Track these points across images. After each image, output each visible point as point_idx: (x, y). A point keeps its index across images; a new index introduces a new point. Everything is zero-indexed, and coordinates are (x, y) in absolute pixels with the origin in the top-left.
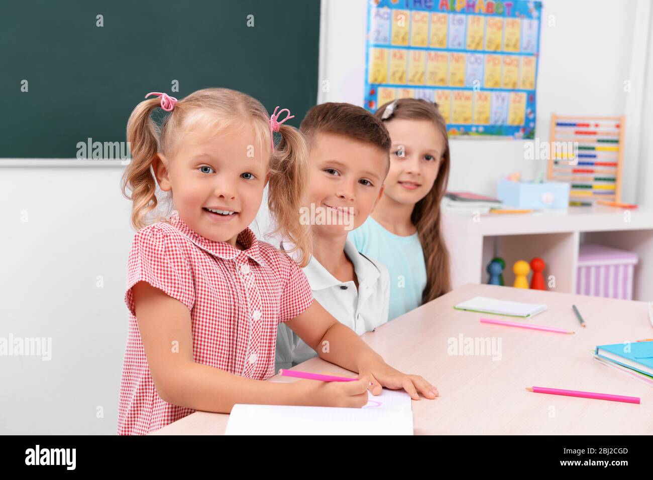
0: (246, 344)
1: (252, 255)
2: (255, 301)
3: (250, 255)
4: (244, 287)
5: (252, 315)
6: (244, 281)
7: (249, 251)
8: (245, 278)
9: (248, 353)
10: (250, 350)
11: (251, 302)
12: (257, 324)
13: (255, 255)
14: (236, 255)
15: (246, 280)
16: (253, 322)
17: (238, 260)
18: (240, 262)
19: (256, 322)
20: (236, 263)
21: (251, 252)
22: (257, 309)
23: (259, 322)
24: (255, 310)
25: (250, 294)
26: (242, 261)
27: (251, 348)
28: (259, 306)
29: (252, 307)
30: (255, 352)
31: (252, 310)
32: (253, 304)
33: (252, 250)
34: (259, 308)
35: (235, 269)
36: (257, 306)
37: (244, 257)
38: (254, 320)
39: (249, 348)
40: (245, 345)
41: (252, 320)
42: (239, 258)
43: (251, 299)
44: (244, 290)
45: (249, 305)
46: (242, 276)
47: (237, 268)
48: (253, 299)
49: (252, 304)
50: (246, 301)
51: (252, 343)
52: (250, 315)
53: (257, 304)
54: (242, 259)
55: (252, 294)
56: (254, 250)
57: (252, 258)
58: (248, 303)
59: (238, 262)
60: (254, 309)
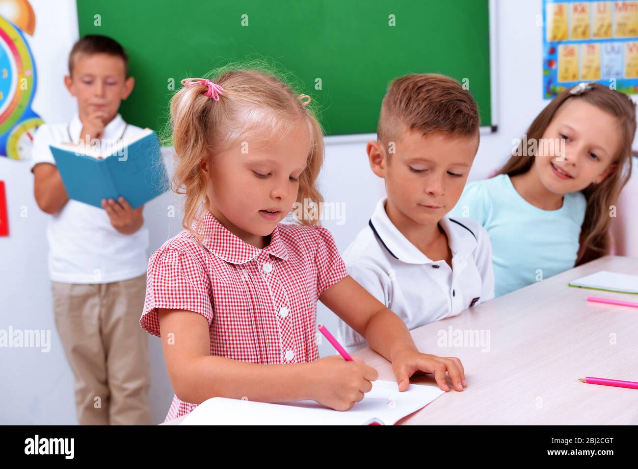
0: (278, 343)
1: (273, 252)
2: (280, 298)
3: (271, 252)
4: (266, 286)
5: (279, 312)
6: (266, 279)
7: (269, 248)
8: (267, 276)
9: (283, 351)
10: (285, 348)
11: (276, 299)
12: (286, 321)
13: (276, 251)
14: (256, 254)
15: (268, 278)
16: (280, 320)
17: (259, 259)
18: (262, 260)
19: (284, 319)
20: (258, 262)
21: (272, 249)
22: (284, 305)
23: (288, 318)
24: (282, 307)
25: (274, 292)
26: (264, 260)
27: (284, 346)
28: (285, 302)
29: (277, 304)
30: (291, 349)
31: (278, 307)
32: (279, 301)
33: (272, 247)
34: (286, 305)
35: (257, 268)
36: (283, 303)
37: (265, 255)
38: (281, 317)
39: (281, 346)
40: (277, 345)
41: (280, 317)
42: (261, 257)
43: (276, 297)
44: (267, 289)
45: (274, 303)
46: (264, 275)
47: (259, 267)
48: (277, 296)
49: (277, 302)
50: (271, 300)
51: (284, 340)
52: (277, 313)
53: (283, 300)
54: (264, 258)
55: (276, 291)
56: (275, 245)
57: (273, 254)
58: (273, 301)
59: (260, 261)
60: (280, 306)
